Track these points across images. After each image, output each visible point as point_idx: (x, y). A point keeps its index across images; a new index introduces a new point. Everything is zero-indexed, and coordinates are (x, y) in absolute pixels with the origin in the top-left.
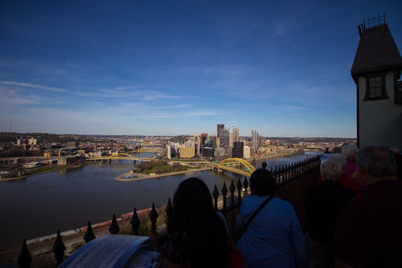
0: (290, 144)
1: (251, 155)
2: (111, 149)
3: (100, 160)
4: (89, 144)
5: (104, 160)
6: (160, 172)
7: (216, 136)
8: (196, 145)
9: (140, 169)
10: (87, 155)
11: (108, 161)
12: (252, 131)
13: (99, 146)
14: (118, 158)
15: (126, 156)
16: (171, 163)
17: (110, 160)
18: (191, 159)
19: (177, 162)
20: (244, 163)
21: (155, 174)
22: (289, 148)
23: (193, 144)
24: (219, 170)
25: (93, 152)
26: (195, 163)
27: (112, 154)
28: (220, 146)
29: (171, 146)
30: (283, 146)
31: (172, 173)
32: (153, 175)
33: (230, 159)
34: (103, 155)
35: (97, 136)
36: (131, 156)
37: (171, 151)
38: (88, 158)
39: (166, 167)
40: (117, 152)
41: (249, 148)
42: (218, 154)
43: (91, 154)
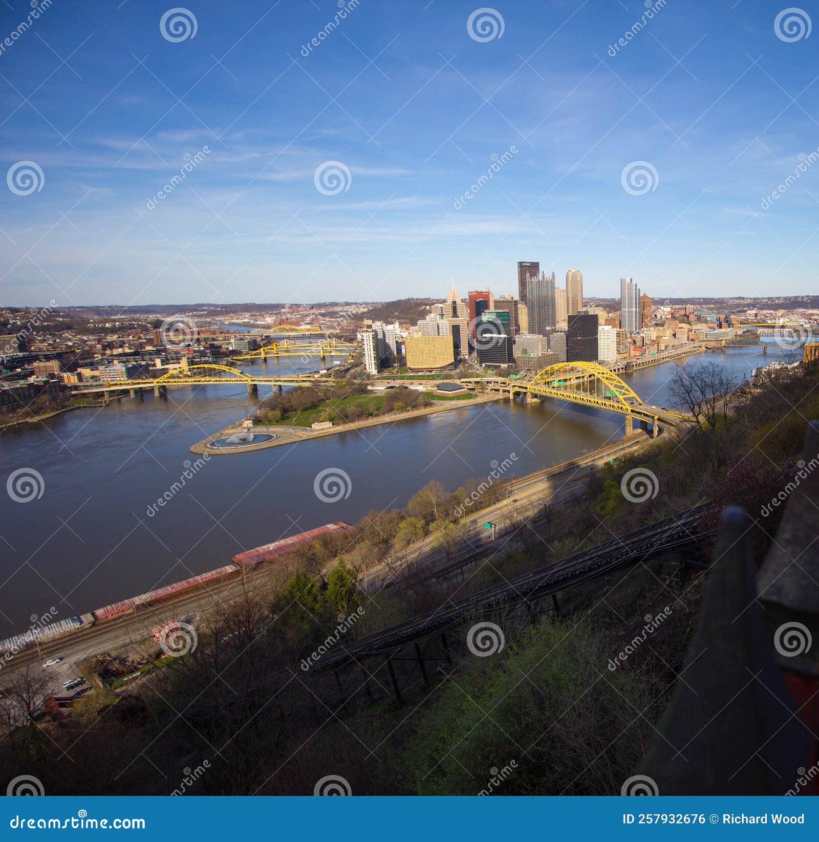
0: (723, 317)
1: (619, 352)
2: (158, 352)
3: (126, 392)
4: (70, 339)
5: (140, 392)
6: (345, 418)
7: (517, 297)
8: (456, 330)
9: (278, 413)
10: (70, 379)
11: (157, 393)
12: (622, 282)
13: (111, 346)
14: (191, 381)
15: (219, 373)
16: (380, 388)
17: (164, 390)
18: (442, 373)
19: (397, 383)
20: (600, 376)
21: (328, 424)
22: (720, 326)
23: (446, 324)
24: (530, 400)
25: (93, 365)
26: (458, 382)
27: (165, 371)
28: (531, 330)
29: (375, 337)
30: (706, 322)
31: (387, 418)
32: (323, 427)
33: (560, 365)
34: (132, 373)
35: (97, 310)
36: (236, 371)
37: (376, 348)
38: (76, 388)
39: (363, 399)
40: (184, 362)
41: (614, 331)
42: (525, 351)
43: (86, 372)
